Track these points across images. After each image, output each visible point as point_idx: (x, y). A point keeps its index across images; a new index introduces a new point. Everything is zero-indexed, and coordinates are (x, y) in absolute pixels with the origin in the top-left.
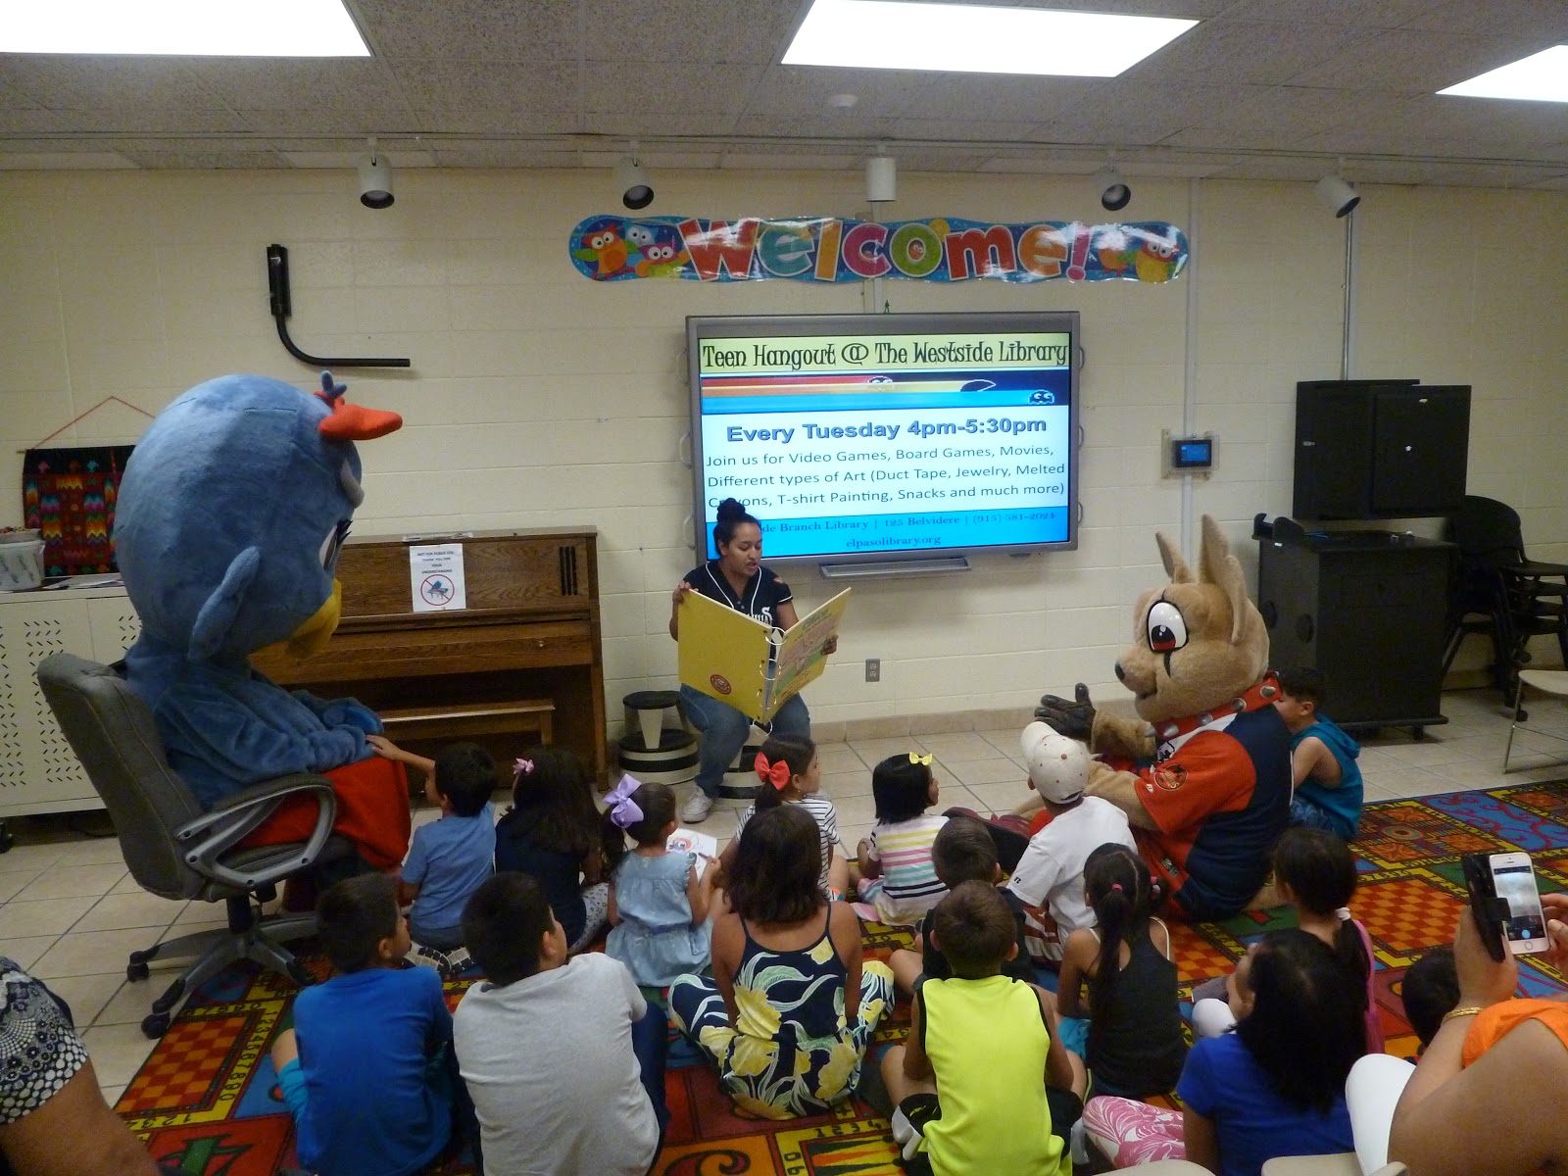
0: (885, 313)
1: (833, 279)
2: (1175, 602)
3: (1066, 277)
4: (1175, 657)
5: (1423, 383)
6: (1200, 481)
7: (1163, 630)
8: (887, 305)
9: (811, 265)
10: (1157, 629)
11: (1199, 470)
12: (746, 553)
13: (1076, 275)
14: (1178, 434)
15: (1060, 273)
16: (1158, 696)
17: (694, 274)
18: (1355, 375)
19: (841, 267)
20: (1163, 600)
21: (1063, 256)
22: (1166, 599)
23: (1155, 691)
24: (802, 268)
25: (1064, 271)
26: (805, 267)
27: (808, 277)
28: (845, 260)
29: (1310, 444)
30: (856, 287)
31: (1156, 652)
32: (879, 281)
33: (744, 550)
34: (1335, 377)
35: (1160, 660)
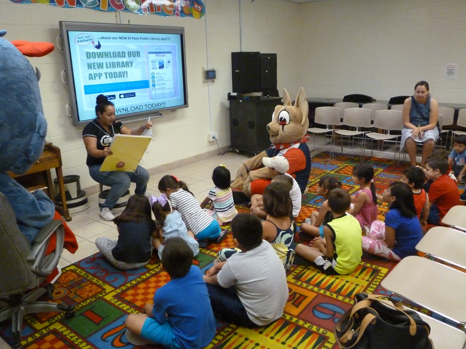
0: (128, 24)
1: (107, 10)
2: (288, 111)
3: (174, 15)
4: (285, 127)
5: (260, 53)
6: (212, 83)
7: (283, 118)
8: (129, 21)
9: (98, 4)
10: (282, 118)
11: (212, 80)
12: (110, 117)
13: (177, 15)
14: (206, 69)
15: (173, 13)
16: (278, 137)
17: (54, 4)
18: (245, 50)
19: (109, 5)
20: (285, 110)
21: (174, 8)
22: (286, 110)
23: (278, 135)
24: (95, 5)
25: (174, 13)
26: (97, 4)
27: (97, 8)
28: (111, 4)
29: (238, 71)
30: (113, 14)
31: (280, 124)
32: (121, 12)
33: (109, 116)
34: (239, 51)
35: (281, 126)
